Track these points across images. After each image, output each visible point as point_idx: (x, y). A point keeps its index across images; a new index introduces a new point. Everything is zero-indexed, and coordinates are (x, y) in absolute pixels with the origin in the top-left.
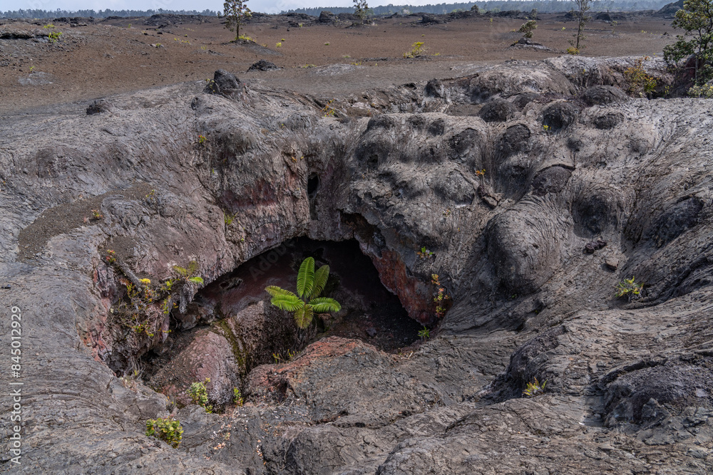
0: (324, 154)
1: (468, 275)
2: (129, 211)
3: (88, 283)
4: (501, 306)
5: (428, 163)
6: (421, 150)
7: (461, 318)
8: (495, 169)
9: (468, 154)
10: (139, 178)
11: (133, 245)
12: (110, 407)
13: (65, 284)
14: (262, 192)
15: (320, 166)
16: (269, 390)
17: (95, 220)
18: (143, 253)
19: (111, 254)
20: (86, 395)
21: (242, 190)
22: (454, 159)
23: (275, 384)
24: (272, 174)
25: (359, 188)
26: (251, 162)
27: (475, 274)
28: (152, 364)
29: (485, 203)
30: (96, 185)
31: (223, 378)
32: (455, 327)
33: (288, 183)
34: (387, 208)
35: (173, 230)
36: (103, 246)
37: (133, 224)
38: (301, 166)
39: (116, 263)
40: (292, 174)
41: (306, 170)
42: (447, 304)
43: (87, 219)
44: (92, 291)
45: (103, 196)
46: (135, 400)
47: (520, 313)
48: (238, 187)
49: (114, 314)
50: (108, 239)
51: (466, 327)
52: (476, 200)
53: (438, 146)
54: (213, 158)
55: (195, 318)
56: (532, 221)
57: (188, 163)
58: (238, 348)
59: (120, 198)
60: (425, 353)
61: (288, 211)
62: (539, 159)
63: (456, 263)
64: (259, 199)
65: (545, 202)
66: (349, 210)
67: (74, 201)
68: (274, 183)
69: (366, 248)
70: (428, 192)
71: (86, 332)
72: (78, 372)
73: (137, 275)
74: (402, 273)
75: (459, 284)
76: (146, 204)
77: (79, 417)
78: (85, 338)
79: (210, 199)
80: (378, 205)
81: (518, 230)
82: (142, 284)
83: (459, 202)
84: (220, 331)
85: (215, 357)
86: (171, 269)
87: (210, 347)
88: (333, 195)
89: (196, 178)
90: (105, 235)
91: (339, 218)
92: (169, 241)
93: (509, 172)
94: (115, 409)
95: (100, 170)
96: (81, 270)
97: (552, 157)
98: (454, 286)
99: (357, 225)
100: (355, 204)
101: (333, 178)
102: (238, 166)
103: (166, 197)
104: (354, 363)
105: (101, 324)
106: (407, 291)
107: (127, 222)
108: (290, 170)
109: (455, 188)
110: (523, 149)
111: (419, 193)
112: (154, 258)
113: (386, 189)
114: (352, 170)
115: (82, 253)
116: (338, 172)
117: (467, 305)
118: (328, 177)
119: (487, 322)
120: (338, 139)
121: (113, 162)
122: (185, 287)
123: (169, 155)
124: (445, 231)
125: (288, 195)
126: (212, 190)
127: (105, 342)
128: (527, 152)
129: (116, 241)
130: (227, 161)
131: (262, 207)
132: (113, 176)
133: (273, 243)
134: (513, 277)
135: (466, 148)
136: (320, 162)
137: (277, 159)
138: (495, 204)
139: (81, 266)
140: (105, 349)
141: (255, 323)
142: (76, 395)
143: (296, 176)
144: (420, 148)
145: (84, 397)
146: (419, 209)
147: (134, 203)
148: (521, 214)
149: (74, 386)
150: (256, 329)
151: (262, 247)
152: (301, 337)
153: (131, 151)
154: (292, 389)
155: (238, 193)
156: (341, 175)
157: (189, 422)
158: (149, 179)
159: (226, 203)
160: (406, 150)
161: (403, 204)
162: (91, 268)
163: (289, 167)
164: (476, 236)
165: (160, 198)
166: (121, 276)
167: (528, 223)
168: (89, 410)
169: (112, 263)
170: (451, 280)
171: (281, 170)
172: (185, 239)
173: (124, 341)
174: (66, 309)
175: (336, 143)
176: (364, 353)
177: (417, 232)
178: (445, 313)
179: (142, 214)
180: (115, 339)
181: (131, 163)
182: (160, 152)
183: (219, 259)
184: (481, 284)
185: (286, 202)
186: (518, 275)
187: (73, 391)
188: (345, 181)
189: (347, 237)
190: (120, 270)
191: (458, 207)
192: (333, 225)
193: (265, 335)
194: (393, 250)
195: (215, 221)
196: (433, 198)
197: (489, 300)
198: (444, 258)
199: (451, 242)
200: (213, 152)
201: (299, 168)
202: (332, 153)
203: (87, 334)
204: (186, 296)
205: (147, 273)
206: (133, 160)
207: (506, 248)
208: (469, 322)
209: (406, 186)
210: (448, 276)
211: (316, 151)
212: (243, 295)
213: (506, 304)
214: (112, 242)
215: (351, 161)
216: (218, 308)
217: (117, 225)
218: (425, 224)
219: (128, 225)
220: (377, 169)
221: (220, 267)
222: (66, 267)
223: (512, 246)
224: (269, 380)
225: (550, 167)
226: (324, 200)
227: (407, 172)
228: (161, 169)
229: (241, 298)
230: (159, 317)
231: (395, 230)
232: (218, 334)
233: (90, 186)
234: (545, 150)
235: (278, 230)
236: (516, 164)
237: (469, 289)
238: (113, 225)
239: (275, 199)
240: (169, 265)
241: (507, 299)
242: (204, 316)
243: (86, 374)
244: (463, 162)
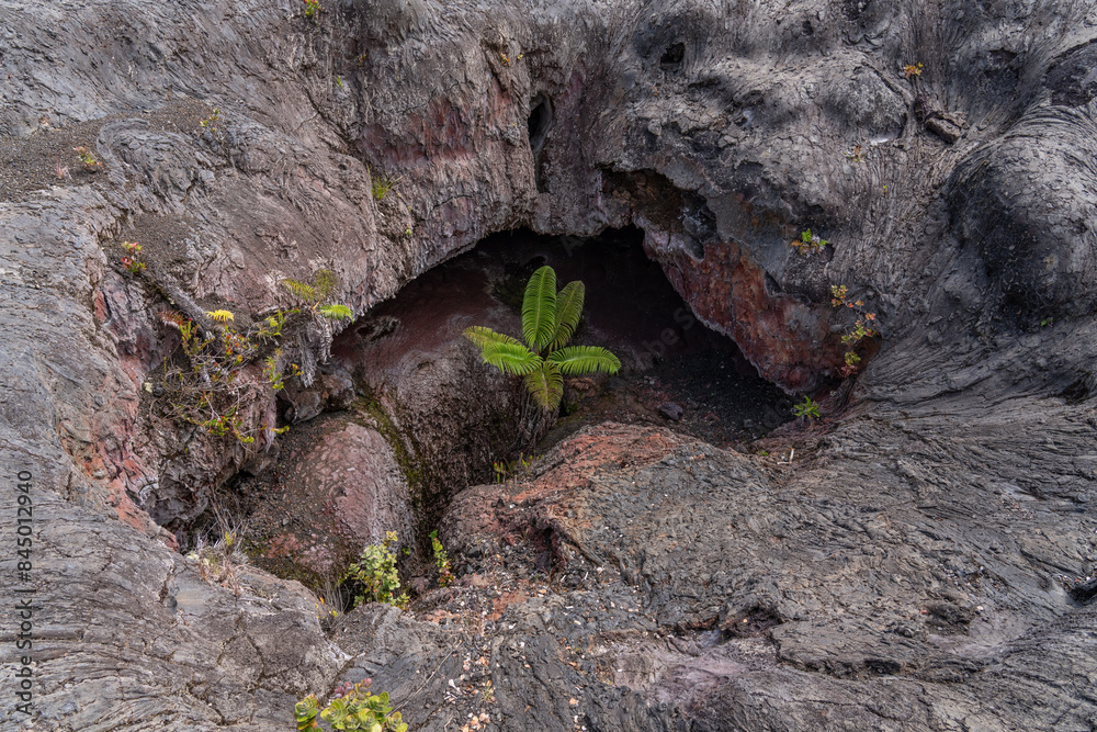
0: (567, 51)
1: (916, 284)
2: (165, 156)
3: (82, 320)
4: (1012, 345)
5: (801, 52)
6: (780, 28)
7: (910, 374)
8: (945, 63)
9: (887, 30)
10: (180, 89)
11: (183, 235)
12: (178, 657)
13: (17, 321)
14: (444, 130)
15: (556, 77)
16: (505, 541)
17: (85, 174)
18: (208, 252)
19: (131, 252)
20: (103, 632)
21: (404, 123)
22: (854, 43)
23: (518, 529)
24: (463, 88)
25: (649, 114)
26: (420, 61)
27: (931, 281)
28: (241, 494)
29: (933, 131)
30: (80, 97)
31: (384, 513)
32: (899, 395)
33: (494, 112)
34: (719, 150)
35: (269, 201)
36: (110, 235)
37: (176, 186)
38: (518, 75)
39: (149, 274)
40: (503, 90)
41: (528, 85)
42: (867, 348)
43: (64, 171)
44: (92, 339)
45: (100, 123)
46: (240, 621)
47: (1069, 358)
48: (395, 116)
49: (155, 394)
50: (123, 220)
51: (926, 392)
52: (912, 128)
53: (822, 17)
54: (336, 51)
55: (318, 398)
56: (1079, 155)
57: (283, 62)
58: (406, 453)
59: (142, 127)
60: (848, 453)
61: (495, 173)
62: (1051, 31)
63: (885, 259)
64: (438, 146)
65: (1089, 117)
66: (626, 163)
67: (29, 131)
68: (468, 108)
69: (664, 242)
70: (809, 112)
71: (88, 443)
72: (71, 564)
73: (199, 302)
74: (754, 288)
75: (896, 304)
76: (201, 142)
77: (87, 711)
78: (89, 459)
79: (336, 144)
80: (697, 147)
81: (1054, 176)
82: (216, 321)
83: (875, 132)
84: (369, 421)
85: (368, 473)
86: (274, 290)
87: (353, 452)
88: (585, 137)
89: (303, 97)
90: (112, 209)
91: (599, 185)
92: (263, 225)
93: (981, 64)
94: (192, 659)
95: (87, 64)
96: (60, 287)
97: (1082, 24)
98: (885, 308)
99: (637, 197)
100: (642, 149)
101: (582, 101)
102: (393, 71)
103: (245, 128)
104: (685, 476)
105: (125, 421)
106: (764, 324)
107: (163, 181)
108: (499, 82)
109: (870, 101)
110: (1010, 13)
111: (793, 115)
112: (234, 265)
113: (711, 113)
114: (629, 78)
115: (59, 248)
116: (597, 88)
117: (917, 346)
118: (571, 102)
119: (979, 381)
120: (593, 16)
121: (115, 48)
122: (310, 328)
123: (241, 42)
124: (856, 194)
125: (493, 138)
126: (339, 125)
127: (140, 462)
128: (1019, 20)
129: (140, 223)
130: (367, 59)
131: (444, 162)
132: (119, 83)
133: (466, 239)
134: (1051, 281)
135: (882, 18)
136: (555, 66)
137: (474, 56)
138: (957, 132)
139: (57, 278)
140: (142, 478)
141: (434, 403)
142: (70, 637)
143: (508, 97)
144: (779, 22)
145: (97, 640)
146: (796, 148)
147: (174, 139)
148: (1047, 143)
149: (61, 609)
150: (437, 413)
151: (445, 249)
152: (530, 425)
153: (155, 25)
154: (575, 544)
155: (396, 131)
156: (604, 93)
157: (383, 661)
158: (202, 92)
159: (370, 153)
160: (746, 31)
161: (757, 141)
162: (84, 284)
163: (495, 75)
164: (925, 201)
165: (233, 130)
166: (163, 305)
167: (1071, 160)
168: (114, 682)
169: (138, 274)
170: (877, 295)
171: (482, 81)
172: (299, 223)
173: (184, 455)
174: (24, 385)
175: (590, 23)
176: (703, 455)
177: (795, 197)
178: (862, 367)
179: (196, 165)
180: (164, 452)
181: (158, 52)
182: (220, 34)
183: (371, 268)
184: (953, 300)
185: (490, 153)
186: (1064, 275)
187: (60, 628)
188: (612, 105)
189: (618, 222)
190: (158, 292)
191: (874, 142)
192: (581, 202)
193: (454, 424)
194: (731, 240)
195: (356, 188)
196: (822, 124)
197: (975, 334)
198: (855, 251)
199: (868, 216)
200: (336, 37)
201: (515, 79)
202: (582, 46)
203: (90, 448)
204: (316, 349)
205: (222, 299)
206: (161, 46)
207: (1031, 216)
208: (934, 381)
209: (761, 102)
210: (867, 287)
211: (548, 41)
212: (404, 349)
213: (1023, 340)
214: (133, 227)
215: (627, 60)
216: (358, 375)
217: (140, 188)
218: (813, 179)
219: (166, 188)
220: (683, 75)
221: (372, 288)
222: (18, 279)
223: (1048, 210)
224: (501, 520)
225: (1085, 44)
226: (561, 151)
227: (755, 73)
228: (226, 72)
229: (401, 355)
230: (258, 399)
231: (741, 196)
232: (366, 426)
233: (65, 100)
234: (1064, 11)
235: (476, 212)
236: (997, 45)
237: (920, 313)
238: (130, 187)
239: (468, 146)
240: (269, 279)
241: (1025, 329)
242: (335, 393)
243: (95, 566)
244: (875, 49)
